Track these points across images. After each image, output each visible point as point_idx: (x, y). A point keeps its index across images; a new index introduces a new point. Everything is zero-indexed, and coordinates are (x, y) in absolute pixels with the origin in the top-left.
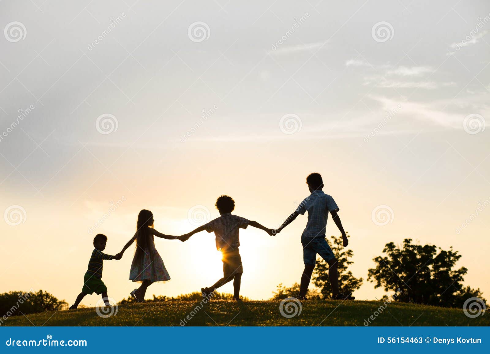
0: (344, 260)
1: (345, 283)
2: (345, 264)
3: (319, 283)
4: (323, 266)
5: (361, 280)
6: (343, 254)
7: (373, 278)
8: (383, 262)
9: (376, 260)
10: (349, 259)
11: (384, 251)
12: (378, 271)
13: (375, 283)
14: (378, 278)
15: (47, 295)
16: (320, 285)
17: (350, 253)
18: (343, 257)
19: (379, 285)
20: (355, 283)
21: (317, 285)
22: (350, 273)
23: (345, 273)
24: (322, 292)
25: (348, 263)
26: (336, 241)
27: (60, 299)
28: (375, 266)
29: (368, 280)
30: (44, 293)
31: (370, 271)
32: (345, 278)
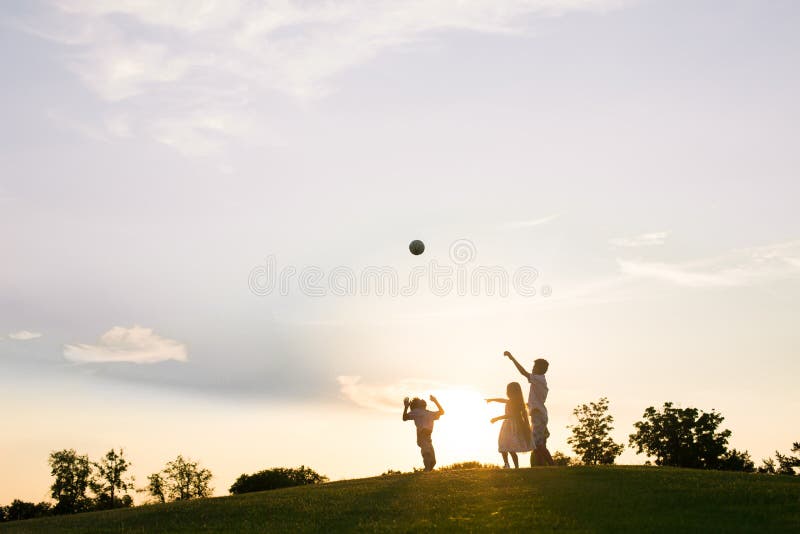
0: (605, 426)
1: (606, 449)
2: (605, 430)
3: (579, 450)
4: (583, 433)
5: (622, 446)
6: (603, 420)
7: (634, 444)
8: (643, 428)
9: (637, 425)
10: (609, 425)
11: (645, 416)
12: (639, 437)
13: (637, 448)
14: (640, 444)
15: (309, 471)
16: (581, 452)
17: (609, 418)
18: (603, 423)
19: (641, 451)
20: (616, 450)
21: (577, 452)
22: (610, 439)
23: (605, 440)
24: (583, 459)
25: (609, 429)
26: (595, 407)
27: (321, 474)
28: (635, 431)
29: (629, 446)
30: (306, 468)
31: (632, 437)
32: (606, 444)
